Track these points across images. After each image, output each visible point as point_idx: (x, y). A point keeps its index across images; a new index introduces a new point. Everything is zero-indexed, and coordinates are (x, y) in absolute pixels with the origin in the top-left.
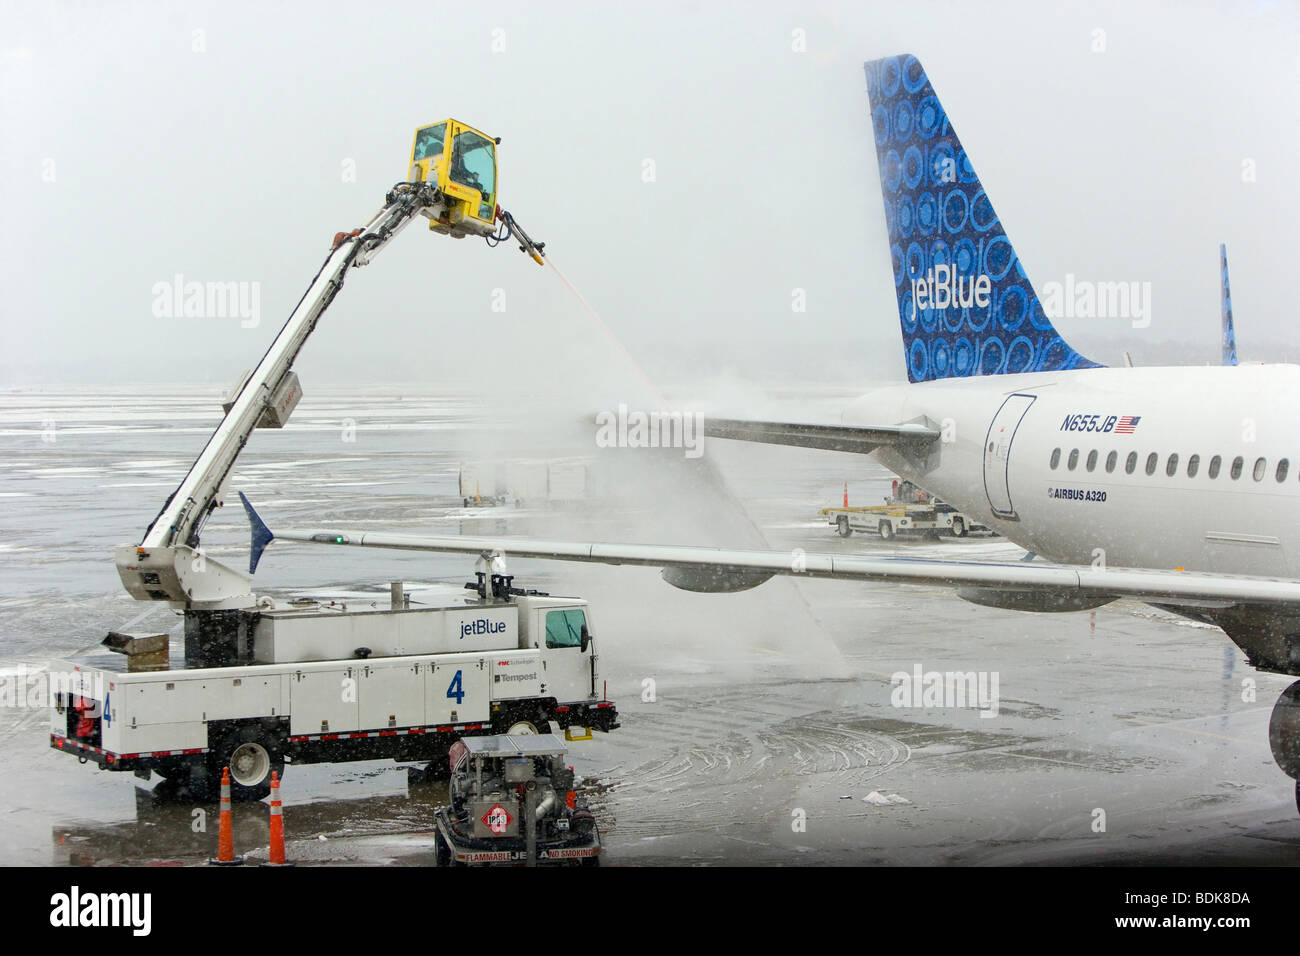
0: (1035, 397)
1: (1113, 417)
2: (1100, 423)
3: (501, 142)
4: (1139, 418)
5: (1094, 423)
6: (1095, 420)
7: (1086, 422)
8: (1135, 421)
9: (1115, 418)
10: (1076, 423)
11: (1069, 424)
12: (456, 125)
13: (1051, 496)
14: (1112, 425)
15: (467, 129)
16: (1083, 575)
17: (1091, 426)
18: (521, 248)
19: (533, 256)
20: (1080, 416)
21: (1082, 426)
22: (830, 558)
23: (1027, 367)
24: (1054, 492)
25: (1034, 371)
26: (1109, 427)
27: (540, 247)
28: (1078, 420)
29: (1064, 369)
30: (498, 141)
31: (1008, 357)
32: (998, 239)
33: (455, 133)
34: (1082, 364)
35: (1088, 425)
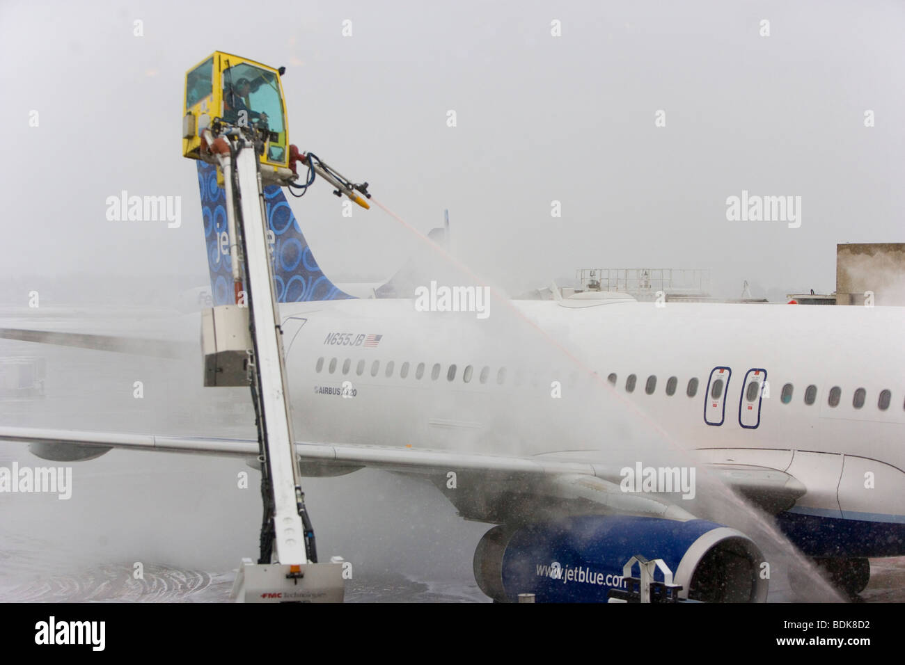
0: (306, 320)
1: (362, 335)
2: (353, 339)
3: (286, 71)
4: (381, 336)
5: (349, 339)
6: (349, 337)
7: (342, 339)
8: (378, 338)
9: (364, 335)
10: (336, 339)
11: (331, 339)
12: (224, 58)
13: (317, 392)
14: (361, 340)
15: (240, 61)
16: (338, 450)
17: (346, 341)
18: (335, 192)
19: (353, 199)
20: (338, 334)
21: (340, 341)
22: (153, 437)
23: (300, 297)
24: (319, 389)
25: (305, 301)
26: (359, 342)
27: (363, 189)
28: (337, 337)
29: (328, 299)
30: (282, 71)
31: (287, 291)
32: (282, 203)
33: (224, 67)
34: (342, 296)
35: (344, 340)
